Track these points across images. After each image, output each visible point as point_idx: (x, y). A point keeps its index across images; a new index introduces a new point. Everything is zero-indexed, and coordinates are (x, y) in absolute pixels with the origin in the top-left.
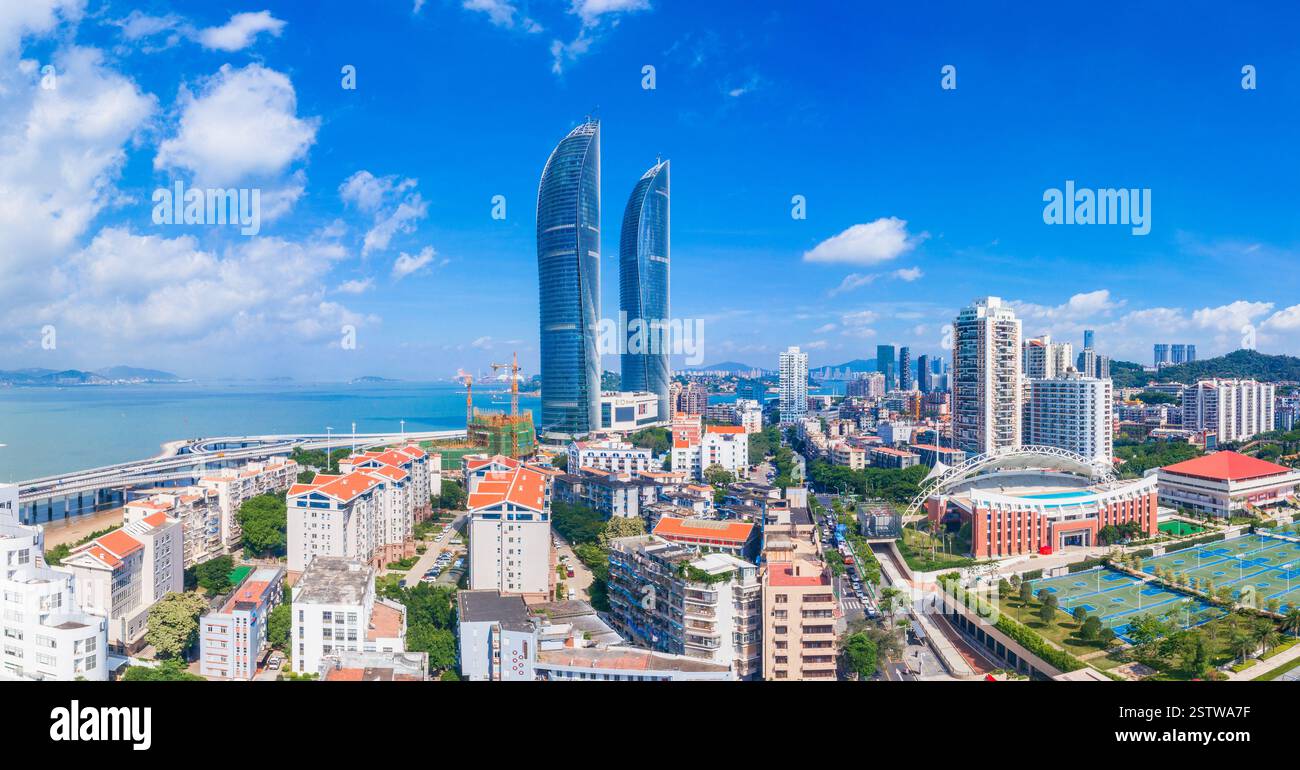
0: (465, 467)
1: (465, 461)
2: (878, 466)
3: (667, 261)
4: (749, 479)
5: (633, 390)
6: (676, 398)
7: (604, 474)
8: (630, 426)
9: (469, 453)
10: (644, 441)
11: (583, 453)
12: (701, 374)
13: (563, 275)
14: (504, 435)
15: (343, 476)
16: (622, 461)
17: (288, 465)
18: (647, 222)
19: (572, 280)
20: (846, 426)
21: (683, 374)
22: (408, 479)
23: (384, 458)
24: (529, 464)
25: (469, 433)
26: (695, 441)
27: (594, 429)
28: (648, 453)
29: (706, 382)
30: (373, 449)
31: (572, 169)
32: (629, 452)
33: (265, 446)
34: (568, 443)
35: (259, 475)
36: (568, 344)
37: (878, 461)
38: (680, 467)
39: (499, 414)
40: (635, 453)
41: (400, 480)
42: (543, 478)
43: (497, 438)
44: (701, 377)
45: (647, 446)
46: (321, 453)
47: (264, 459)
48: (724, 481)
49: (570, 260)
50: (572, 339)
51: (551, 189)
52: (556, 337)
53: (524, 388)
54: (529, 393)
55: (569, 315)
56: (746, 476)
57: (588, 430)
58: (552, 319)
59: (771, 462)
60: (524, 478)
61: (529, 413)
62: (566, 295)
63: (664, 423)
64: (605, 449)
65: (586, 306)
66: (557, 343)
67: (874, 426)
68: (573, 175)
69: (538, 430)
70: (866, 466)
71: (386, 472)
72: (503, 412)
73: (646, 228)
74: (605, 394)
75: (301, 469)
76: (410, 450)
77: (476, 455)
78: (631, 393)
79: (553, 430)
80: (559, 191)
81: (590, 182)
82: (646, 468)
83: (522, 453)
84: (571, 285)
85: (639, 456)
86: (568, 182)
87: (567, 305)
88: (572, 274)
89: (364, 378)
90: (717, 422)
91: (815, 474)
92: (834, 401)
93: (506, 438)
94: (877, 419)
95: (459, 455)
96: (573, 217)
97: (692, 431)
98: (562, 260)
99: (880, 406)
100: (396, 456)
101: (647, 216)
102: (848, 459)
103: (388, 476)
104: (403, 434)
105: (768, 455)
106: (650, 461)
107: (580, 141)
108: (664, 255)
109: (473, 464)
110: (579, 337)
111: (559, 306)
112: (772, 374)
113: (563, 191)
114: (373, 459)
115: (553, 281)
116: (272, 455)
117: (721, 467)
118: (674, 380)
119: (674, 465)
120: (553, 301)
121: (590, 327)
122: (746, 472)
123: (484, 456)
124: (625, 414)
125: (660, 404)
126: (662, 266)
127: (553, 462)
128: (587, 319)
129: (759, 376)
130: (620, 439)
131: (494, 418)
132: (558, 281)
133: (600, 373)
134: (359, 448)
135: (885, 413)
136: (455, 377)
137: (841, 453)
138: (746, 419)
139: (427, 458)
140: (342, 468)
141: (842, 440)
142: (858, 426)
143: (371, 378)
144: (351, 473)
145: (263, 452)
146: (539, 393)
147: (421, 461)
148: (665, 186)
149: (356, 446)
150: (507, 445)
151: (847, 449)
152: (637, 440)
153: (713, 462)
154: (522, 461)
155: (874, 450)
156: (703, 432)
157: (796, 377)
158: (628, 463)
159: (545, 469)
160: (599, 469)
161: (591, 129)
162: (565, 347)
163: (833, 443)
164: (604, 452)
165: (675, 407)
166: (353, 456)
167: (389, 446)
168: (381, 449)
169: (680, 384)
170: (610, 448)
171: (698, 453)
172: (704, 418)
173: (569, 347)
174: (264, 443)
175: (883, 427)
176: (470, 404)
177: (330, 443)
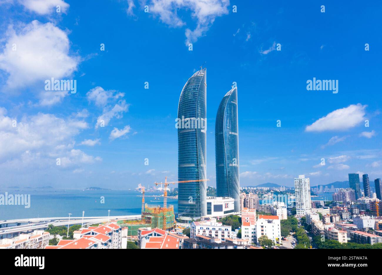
0: (139, 234)
1: (140, 231)
2: (355, 242)
3: (237, 134)
4: (281, 244)
5: (222, 196)
6: (243, 201)
7: (208, 239)
8: (221, 214)
9: (142, 227)
10: (228, 222)
11: (198, 228)
12: (255, 189)
13: (189, 141)
14: (160, 218)
15: (75, 240)
16: (217, 232)
17: (44, 235)
18: (227, 116)
19: (193, 143)
20: (334, 218)
21: (246, 189)
22: (110, 241)
23: (98, 230)
24: (171, 233)
25: (142, 217)
26: (253, 223)
27: (203, 215)
28: (230, 228)
29: (258, 193)
30: (93, 225)
31: (194, 92)
32: (220, 228)
33: (32, 224)
34: (191, 222)
35: (26, 241)
36: (191, 174)
37: (354, 238)
38: (246, 236)
39: (157, 207)
40: (224, 228)
41: (106, 242)
42: (178, 240)
43: (156, 219)
44: (255, 190)
45: (229, 225)
46: (64, 228)
47: (30, 232)
48: (269, 245)
49: (192, 134)
50: (193, 171)
51: (184, 101)
52: (185, 170)
53: (170, 194)
54: (172, 197)
55: (192, 160)
56: (280, 242)
57: (200, 216)
58: (183, 162)
59: (293, 235)
60: (169, 240)
61: (172, 207)
62: (191, 150)
63: (237, 213)
64: (209, 226)
65: (200, 155)
66: (186, 173)
67: (351, 218)
68: (194, 94)
69: (176, 216)
70: (348, 241)
71: (99, 237)
72: (159, 206)
73: (227, 119)
74: (208, 198)
75: (52, 237)
76: (112, 226)
77: (145, 228)
78: (221, 198)
79: (184, 215)
80: (188, 102)
81: (202, 98)
82: (229, 236)
83: (168, 227)
84: (193, 145)
85: (226, 229)
86: (192, 98)
87: (191, 155)
88: (193, 141)
89: (91, 188)
90: (264, 213)
91: (318, 244)
92: (326, 204)
93: (161, 219)
94: (352, 214)
95: (137, 228)
96: (194, 114)
97: (252, 217)
98: (189, 134)
99: (353, 207)
100: (104, 229)
101: (228, 113)
102: (337, 236)
103: (100, 239)
104: (109, 217)
105: (291, 231)
106: (231, 232)
107: (198, 78)
108: (235, 131)
109: (144, 233)
110: (197, 170)
111: (187, 155)
112: (291, 189)
113: (190, 102)
114: (92, 231)
115: (184, 144)
116: (35, 229)
117: (267, 237)
118: (242, 191)
119: (243, 235)
120: (185, 153)
121: (202, 165)
122: (280, 239)
123: (149, 229)
124: (218, 208)
125: (235, 203)
126: (234, 137)
127: (183, 232)
128: (200, 162)
129: (284, 190)
130: (216, 221)
131: (155, 209)
132: (187, 144)
133: (206, 188)
134: (85, 224)
135: (356, 211)
136: (137, 188)
137: (332, 233)
138: (279, 212)
139: (121, 229)
140: (75, 236)
141: (332, 225)
142: (341, 218)
143: (94, 188)
144: (80, 238)
145: (30, 228)
146: (177, 197)
147: (117, 231)
148: (235, 99)
149: (84, 223)
150: (161, 223)
151: (336, 230)
152: (225, 222)
153: (262, 234)
154: (168, 231)
155: (353, 232)
156: (257, 218)
157: (304, 191)
158: (220, 233)
159: (179, 235)
160: (206, 236)
161: (202, 73)
162: (190, 175)
163: (327, 227)
164: (208, 227)
165: (243, 205)
166: (82, 229)
167: (101, 223)
168: (97, 225)
169: (245, 193)
170: (211, 225)
171: (255, 229)
172: (257, 211)
173: (191, 175)
174: (31, 223)
175: (357, 220)
176: (143, 202)
177: (70, 222)
